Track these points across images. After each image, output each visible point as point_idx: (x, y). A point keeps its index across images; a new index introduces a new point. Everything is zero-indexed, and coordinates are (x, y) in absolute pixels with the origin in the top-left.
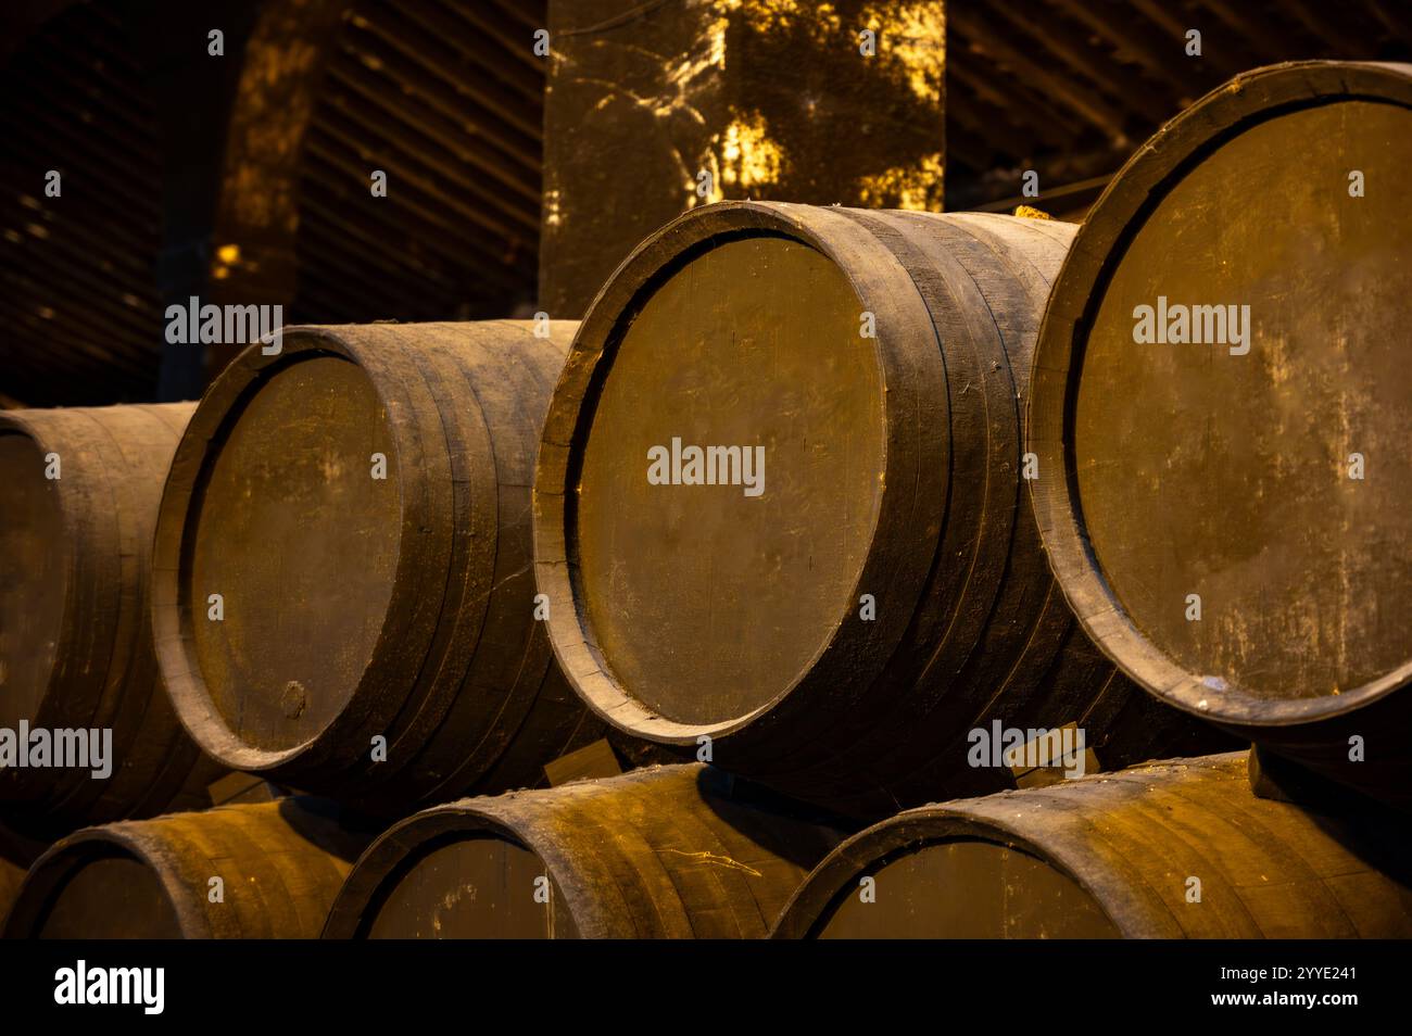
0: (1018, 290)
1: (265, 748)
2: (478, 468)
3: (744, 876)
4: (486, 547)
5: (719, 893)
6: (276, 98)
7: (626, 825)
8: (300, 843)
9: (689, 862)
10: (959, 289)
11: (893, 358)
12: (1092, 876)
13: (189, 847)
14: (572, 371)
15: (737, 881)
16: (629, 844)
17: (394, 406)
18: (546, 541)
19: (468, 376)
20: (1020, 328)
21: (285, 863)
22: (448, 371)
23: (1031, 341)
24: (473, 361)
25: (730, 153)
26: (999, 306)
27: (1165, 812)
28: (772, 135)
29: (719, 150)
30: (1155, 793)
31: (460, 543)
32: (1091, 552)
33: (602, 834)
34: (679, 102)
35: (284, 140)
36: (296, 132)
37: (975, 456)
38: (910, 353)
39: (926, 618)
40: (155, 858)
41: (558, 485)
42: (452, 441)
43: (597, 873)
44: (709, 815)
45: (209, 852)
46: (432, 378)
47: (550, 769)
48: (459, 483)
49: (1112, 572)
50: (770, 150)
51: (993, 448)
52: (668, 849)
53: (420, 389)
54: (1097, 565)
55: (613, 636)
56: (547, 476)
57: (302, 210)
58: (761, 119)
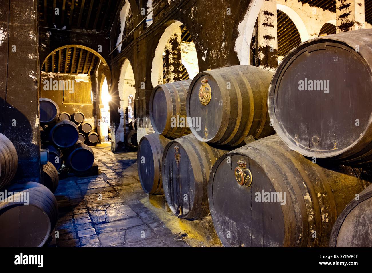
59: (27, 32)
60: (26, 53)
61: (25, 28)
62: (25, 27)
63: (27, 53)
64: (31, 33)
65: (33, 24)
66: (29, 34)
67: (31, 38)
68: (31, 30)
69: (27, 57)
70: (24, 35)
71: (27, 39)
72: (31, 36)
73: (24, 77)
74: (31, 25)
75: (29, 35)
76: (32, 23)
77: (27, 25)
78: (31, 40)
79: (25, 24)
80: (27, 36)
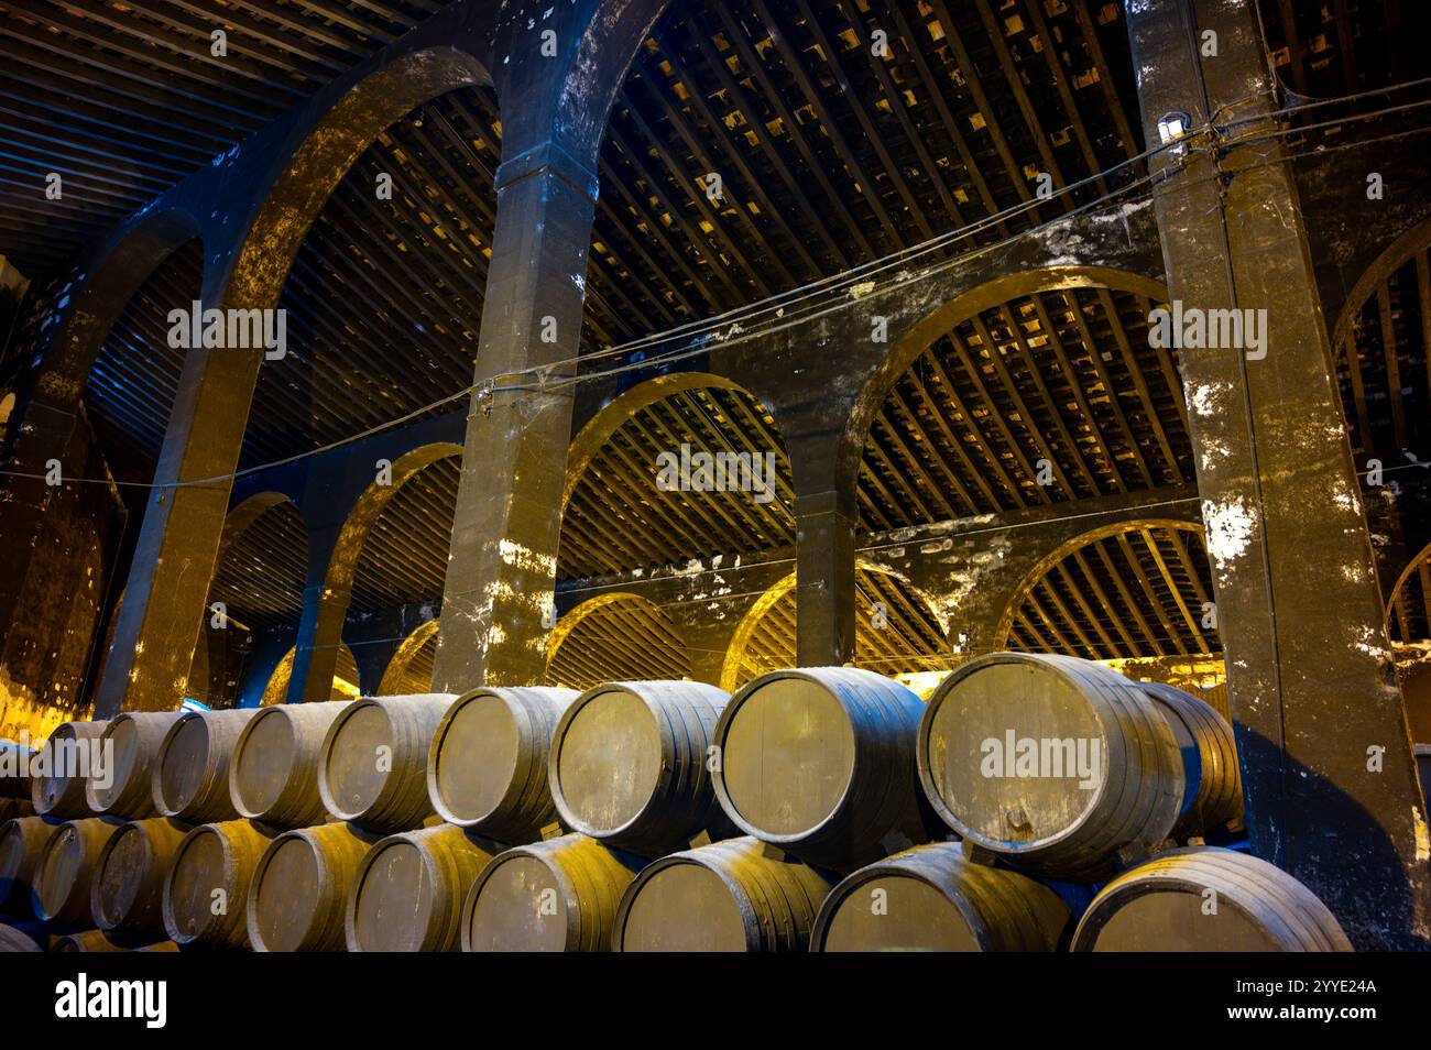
0: (553, 715)
1: (347, 813)
2: (414, 742)
3: (473, 857)
4: (415, 763)
5: (466, 861)
6: (351, 543)
7: (444, 842)
8: (352, 836)
9: (459, 853)
10: (539, 715)
11: (521, 734)
12: (553, 868)
13: (321, 838)
14: (442, 724)
15: (471, 858)
16: (444, 848)
17: (394, 725)
18: (431, 767)
19: (414, 715)
20: (552, 725)
21: (348, 843)
22: (409, 714)
23: (555, 728)
24: (415, 710)
25: (491, 635)
26: (548, 719)
27: (574, 850)
28: (503, 629)
29: (488, 633)
30: (573, 844)
31: (407, 762)
32: (561, 789)
33: (437, 845)
34: (479, 618)
35: (352, 556)
36: (356, 554)
37: (538, 759)
38: (525, 733)
39: (524, 797)
40: (311, 842)
41: (436, 753)
42: (408, 734)
43: (435, 856)
44: (466, 838)
45: (326, 839)
46: (404, 716)
47: (425, 821)
48: (409, 745)
49: (565, 794)
50: (503, 634)
51: (543, 757)
52: (454, 849)
53: (401, 720)
54: (562, 792)
55: (445, 793)
56: (432, 750)
57: (355, 579)
58: (500, 626)
59: (1324, 490)
60: (1330, 565)
61: (1315, 478)
62: (1314, 473)
63: (1334, 564)
64: (1336, 490)
65: (1341, 455)
66: (1330, 495)
67: (1341, 506)
68: (1337, 479)
69: (1337, 579)
70: (1313, 504)
71: (1325, 515)
72: (1340, 498)
73: (1336, 654)
74: (1332, 461)
75: (1330, 498)
76: (1335, 455)
77: (1318, 465)
78: (1341, 512)
79: (1311, 464)
80: (1323, 506)
